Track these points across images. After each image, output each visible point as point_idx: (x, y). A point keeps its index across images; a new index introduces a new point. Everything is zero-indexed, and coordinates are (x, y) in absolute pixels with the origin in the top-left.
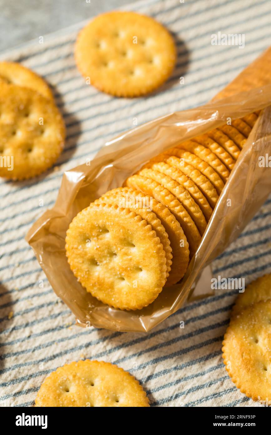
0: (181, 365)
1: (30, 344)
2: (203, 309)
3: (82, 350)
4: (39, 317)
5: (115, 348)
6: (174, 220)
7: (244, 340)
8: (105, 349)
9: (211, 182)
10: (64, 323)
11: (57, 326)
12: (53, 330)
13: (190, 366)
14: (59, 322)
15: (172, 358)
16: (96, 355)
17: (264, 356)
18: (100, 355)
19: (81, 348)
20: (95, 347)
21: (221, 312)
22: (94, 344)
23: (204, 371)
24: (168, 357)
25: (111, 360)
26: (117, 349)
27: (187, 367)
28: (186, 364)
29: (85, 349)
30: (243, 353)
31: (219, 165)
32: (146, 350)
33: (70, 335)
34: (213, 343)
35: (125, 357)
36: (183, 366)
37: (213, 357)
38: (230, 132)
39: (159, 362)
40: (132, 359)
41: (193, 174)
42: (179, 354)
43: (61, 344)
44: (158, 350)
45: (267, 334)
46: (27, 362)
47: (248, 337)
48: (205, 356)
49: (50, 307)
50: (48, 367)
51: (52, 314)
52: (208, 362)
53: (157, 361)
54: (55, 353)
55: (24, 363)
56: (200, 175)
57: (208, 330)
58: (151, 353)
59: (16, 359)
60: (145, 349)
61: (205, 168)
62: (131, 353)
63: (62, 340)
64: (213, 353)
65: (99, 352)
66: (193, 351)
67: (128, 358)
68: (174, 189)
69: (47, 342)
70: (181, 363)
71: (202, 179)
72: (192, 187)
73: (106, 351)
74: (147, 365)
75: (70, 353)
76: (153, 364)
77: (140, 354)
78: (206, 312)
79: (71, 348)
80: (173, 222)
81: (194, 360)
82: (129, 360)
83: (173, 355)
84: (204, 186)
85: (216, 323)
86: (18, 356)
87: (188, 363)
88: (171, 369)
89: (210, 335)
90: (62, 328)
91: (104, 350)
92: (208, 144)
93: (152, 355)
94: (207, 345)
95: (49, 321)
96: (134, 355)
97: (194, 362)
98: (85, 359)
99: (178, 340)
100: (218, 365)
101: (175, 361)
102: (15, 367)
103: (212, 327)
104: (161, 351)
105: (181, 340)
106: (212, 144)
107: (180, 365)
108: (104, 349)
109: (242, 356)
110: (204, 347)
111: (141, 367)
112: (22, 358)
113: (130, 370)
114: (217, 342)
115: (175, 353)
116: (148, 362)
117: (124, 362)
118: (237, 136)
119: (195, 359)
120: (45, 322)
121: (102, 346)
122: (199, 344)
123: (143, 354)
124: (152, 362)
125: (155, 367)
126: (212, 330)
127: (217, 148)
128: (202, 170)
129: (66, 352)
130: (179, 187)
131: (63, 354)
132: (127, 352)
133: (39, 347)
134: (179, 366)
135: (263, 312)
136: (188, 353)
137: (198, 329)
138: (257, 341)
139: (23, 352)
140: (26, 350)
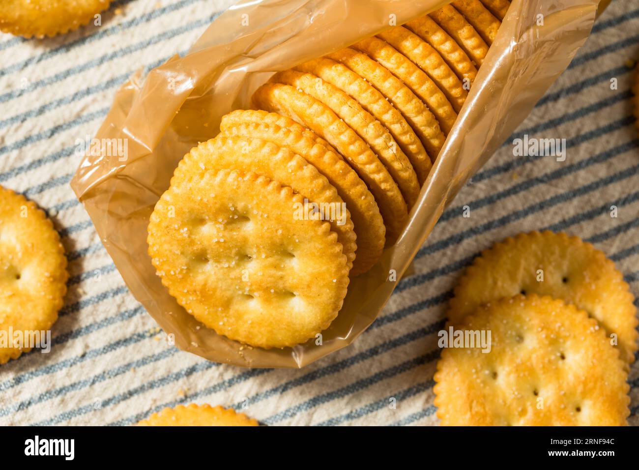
0: (359, 410)
1: (86, 370)
2: (395, 301)
3: (181, 381)
4: (101, 317)
5: (239, 377)
6: (365, 193)
7: (475, 376)
8: (222, 378)
9: (432, 110)
10: (146, 328)
11: (134, 335)
12: (126, 341)
13: (374, 413)
14: (136, 327)
15: (343, 396)
16: (206, 389)
17: (509, 406)
18: (212, 389)
19: (178, 376)
20: (203, 375)
21: (428, 307)
22: (202, 370)
23: (398, 420)
24: (334, 395)
25: (232, 400)
26: (243, 378)
27: (370, 414)
28: (367, 408)
29: (185, 378)
30: (472, 401)
31: (447, 76)
32: (296, 380)
33: (157, 351)
34: (414, 367)
35: (257, 395)
36: (362, 411)
37: (414, 394)
38: (469, 8)
39: (319, 404)
40: (270, 398)
41: (399, 97)
42: (355, 391)
43: (142, 369)
44: (318, 381)
45: (515, 365)
46: (81, 406)
47: (481, 370)
48: (400, 393)
49: (118, 298)
50: (120, 414)
51: (123, 310)
52: (405, 404)
53: (316, 402)
54: (132, 387)
55: (76, 409)
56: (413, 98)
57: (405, 343)
58: (304, 386)
59: (63, 401)
60: (292, 379)
61: (422, 83)
62: (268, 387)
63: (144, 362)
64: (414, 387)
65: (212, 384)
66: (380, 382)
67: (263, 395)
68: (365, 130)
69: (117, 366)
70: (358, 406)
71: (416, 107)
72: (397, 123)
73: (224, 383)
74: (297, 411)
75: (159, 386)
76: (308, 408)
77: (285, 388)
78: (401, 308)
79: (160, 378)
80: (363, 198)
81: (381, 401)
82: (264, 400)
83: (344, 391)
84: (419, 120)
85: (420, 328)
86: (65, 394)
87: (371, 405)
88: (341, 417)
89: (407, 352)
90: (141, 337)
91: (220, 381)
92: (427, 32)
93: (306, 390)
94: (405, 370)
95: (119, 324)
96: (275, 390)
97: (381, 403)
98: (186, 397)
99: (352, 363)
100: (424, 410)
101: (347, 403)
102: (61, 417)
103: (412, 337)
104: (323, 384)
105: (358, 362)
106: (434, 33)
107: (356, 411)
108: (220, 377)
109: (471, 407)
110: (399, 376)
111: (288, 415)
112: (72, 398)
113: (268, 418)
114: (421, 366)
115: (348, 387)
116: (300, 405)
117: (256, 404)
118: (480, 17)
119: (383, 399)
120: (112, 327)
121: (217, 374)
122: (390, 369)
123: (291, 388)
124: (306, 404)
125: (313, 414)
126: (412, 343)
127: (443, 42)
128: (415, 87)
129: (152, 386)
130: (374, 125)
131: (146, 388)
132: (262, 385)
133: (102, 377)
134: (354, 411)
135: (507, 323)
136: (370, 387)
137: (387, 341)
138: (495, 375)
139: (73, 386)
140: (80, 382)
